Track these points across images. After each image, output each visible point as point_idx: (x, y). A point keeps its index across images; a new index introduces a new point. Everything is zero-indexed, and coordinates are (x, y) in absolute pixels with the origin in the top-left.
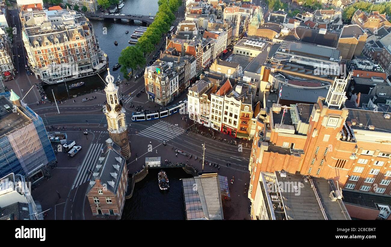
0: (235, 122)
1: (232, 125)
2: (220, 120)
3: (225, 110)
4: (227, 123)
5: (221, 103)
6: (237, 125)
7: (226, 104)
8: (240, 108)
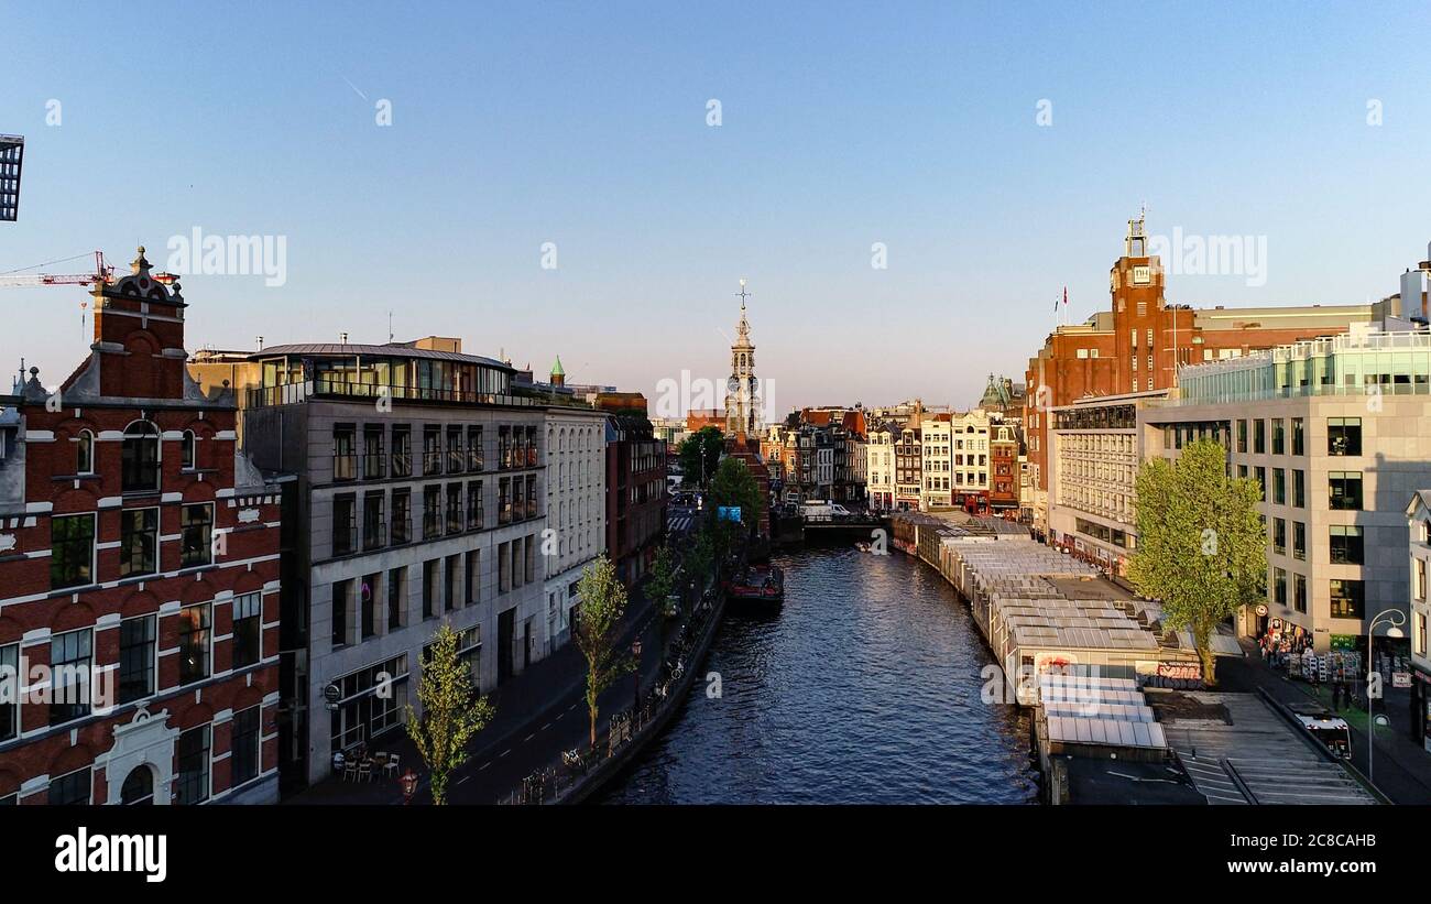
0: (982, 477)
1: (977, 486)
2: (946, 485)
3: (956, 452)
4: (965, 486)
5: (945, 438)
6: (988, 482)
7: (956, 437)
8: (986, 436)
